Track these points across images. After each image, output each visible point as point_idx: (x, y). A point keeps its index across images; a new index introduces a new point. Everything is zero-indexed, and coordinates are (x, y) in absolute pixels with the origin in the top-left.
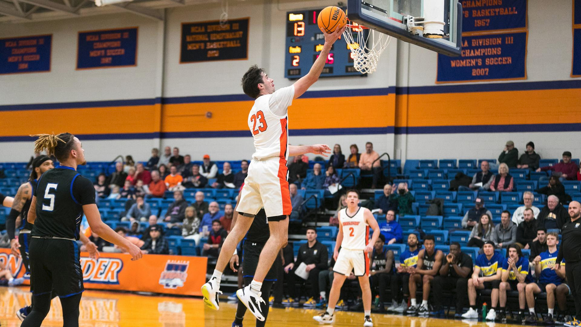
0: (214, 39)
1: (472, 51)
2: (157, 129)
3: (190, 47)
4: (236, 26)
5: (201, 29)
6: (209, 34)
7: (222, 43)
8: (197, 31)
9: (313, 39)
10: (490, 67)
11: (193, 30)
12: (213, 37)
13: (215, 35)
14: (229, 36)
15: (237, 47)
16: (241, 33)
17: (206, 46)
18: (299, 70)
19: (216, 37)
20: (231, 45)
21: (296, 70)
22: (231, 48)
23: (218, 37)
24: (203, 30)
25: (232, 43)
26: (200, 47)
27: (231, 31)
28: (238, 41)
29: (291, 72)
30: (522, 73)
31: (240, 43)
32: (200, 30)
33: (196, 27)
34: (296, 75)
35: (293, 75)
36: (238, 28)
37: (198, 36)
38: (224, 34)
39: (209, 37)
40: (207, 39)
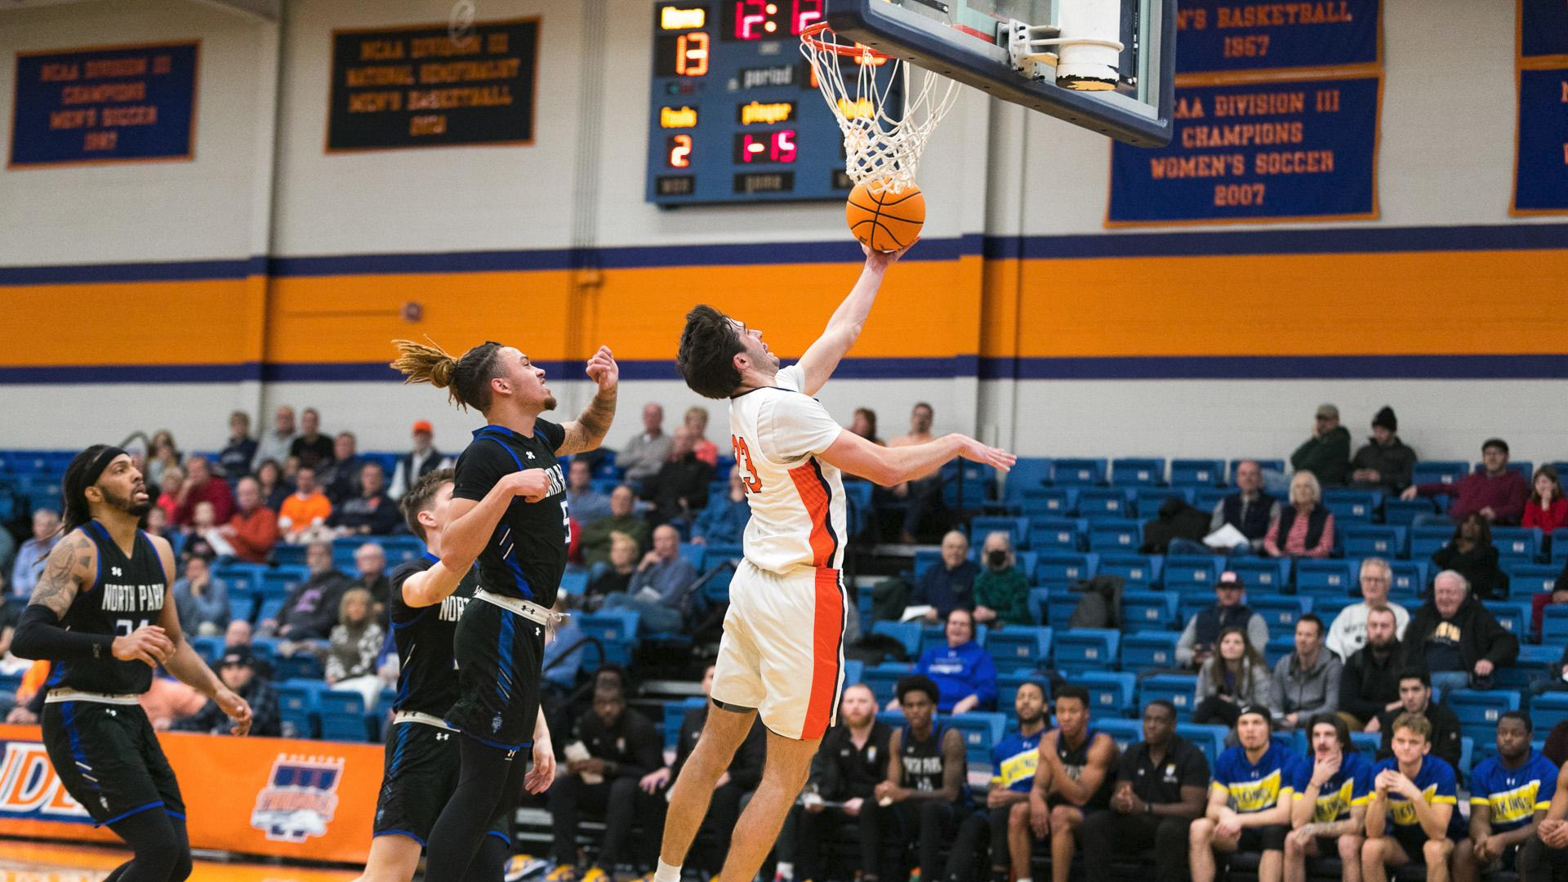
0: (433, 80)
1: (1216, 132)
2: (252, 353)
3: (357, 105)
4: (499, 44)
5: (394, 48)
6: (416, 65)
7: (455, 92)
8: (379, 56)
9: (733, 84)
10: (1267, 179)
11: (368, 51)
12: (429, 74)
13: (434, 67)
14: (477, 71)
15: (503, 106)
16: (514, 63)
17: (405, 100)
18: (691, 179)
19: (437, 73)
20: (484, 98)
21: (680, 178)
22: (481, 109)
23: (445, 73)
24: (399, 53)
25: (486, 92)
26: (388, 104)
27: (482, 56)
28: (505, 89)
29: (667, 186)
30: (1363, 199)
31: (511, 93)
32: (387, 54)
33: (378, 44)
34: (681, 193)
35: (672, 193)
36: (503, 48)
37: (382, 71)
38: (460, 66)
39: (416, 73)
40: (410, 81)
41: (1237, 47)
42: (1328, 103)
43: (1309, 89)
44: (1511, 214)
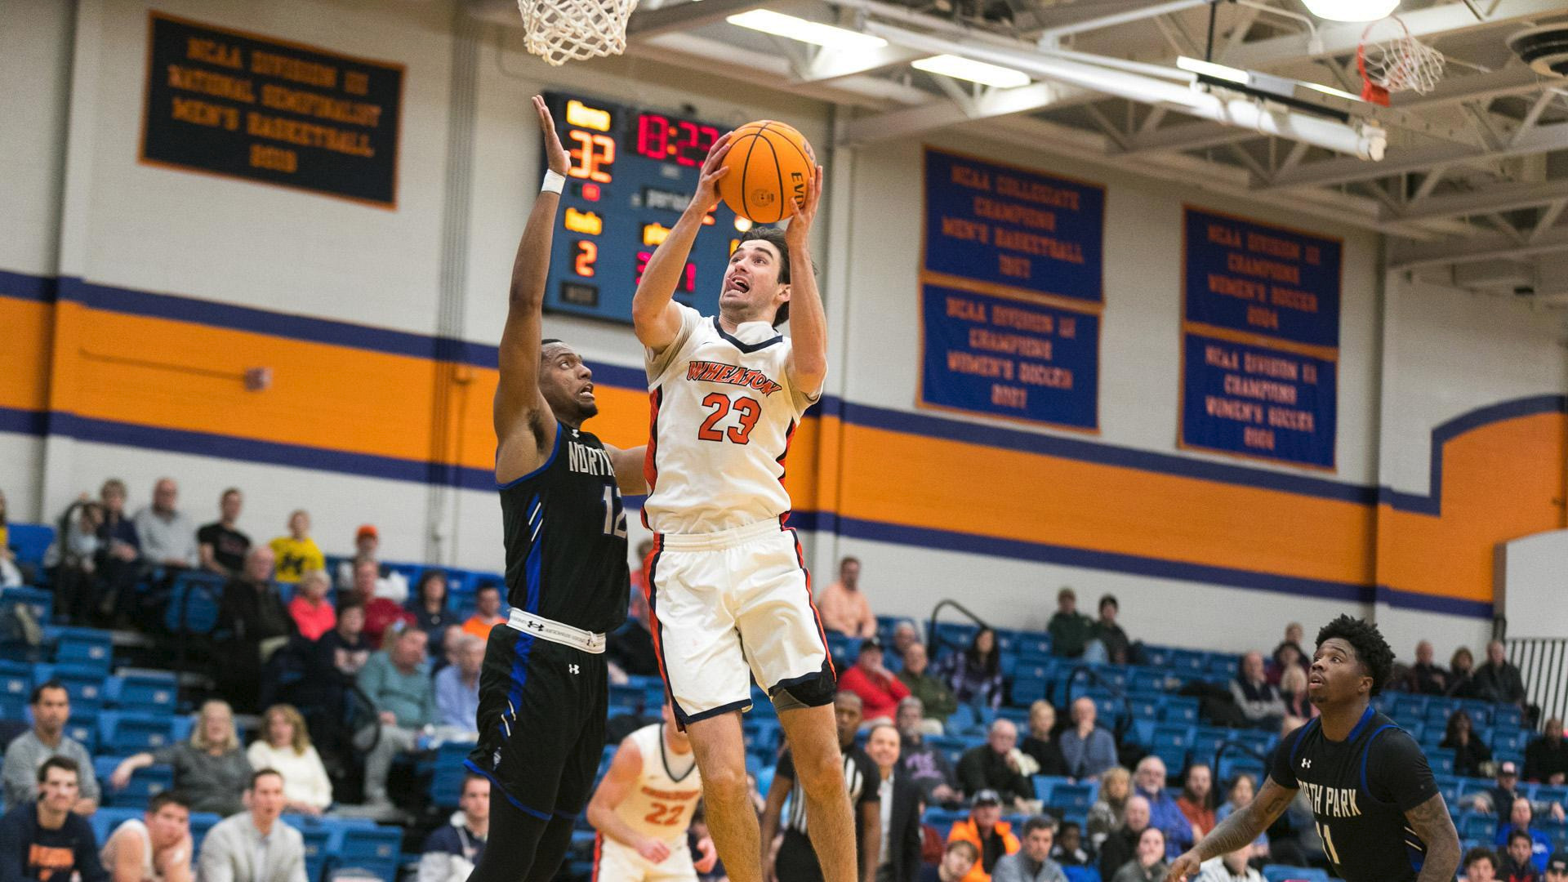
0: (278, 105)
3: (182, 110)
4: (357, 83)
5: (229, 54)
6: (258, 82)
7: (306, 128)
8: (210, 59)
9: (636, 200)
10: (1031, 388)
11: (196, 49)
12: (272, 96)
13: (279, 90)
14: (328, 108)
15: (360, 158)
16: (375, 111)
17: (243, 122)
18: (595, 291)
19: (282, 99)
20: (341, 143)
21: (586, 287)
22: (338, 154)
23: (292, 101)
24: (235, 61)
25: (344, 137)
26: (223, 119)
27: (337, 93)
28: (365, 139)
29: (572, 293)
30: (1088, 417)
31: (371, 145)
32: (221, 58)
33: (210, 45)
34: (585, 303)
35: (575, 302)
36: (362, 90)
37: (215, 78)
38: (312, 98)
39: (257, 91)
40: (249, 98)
41: (1009, 266)
42: (1068, 331)
43: (1057, 314)
44: (1178, 446)
